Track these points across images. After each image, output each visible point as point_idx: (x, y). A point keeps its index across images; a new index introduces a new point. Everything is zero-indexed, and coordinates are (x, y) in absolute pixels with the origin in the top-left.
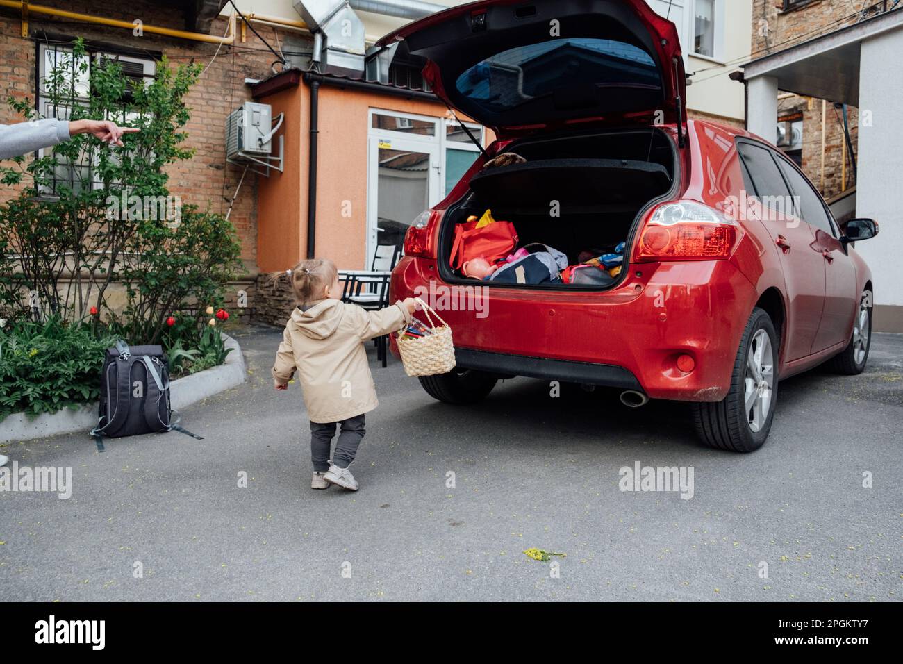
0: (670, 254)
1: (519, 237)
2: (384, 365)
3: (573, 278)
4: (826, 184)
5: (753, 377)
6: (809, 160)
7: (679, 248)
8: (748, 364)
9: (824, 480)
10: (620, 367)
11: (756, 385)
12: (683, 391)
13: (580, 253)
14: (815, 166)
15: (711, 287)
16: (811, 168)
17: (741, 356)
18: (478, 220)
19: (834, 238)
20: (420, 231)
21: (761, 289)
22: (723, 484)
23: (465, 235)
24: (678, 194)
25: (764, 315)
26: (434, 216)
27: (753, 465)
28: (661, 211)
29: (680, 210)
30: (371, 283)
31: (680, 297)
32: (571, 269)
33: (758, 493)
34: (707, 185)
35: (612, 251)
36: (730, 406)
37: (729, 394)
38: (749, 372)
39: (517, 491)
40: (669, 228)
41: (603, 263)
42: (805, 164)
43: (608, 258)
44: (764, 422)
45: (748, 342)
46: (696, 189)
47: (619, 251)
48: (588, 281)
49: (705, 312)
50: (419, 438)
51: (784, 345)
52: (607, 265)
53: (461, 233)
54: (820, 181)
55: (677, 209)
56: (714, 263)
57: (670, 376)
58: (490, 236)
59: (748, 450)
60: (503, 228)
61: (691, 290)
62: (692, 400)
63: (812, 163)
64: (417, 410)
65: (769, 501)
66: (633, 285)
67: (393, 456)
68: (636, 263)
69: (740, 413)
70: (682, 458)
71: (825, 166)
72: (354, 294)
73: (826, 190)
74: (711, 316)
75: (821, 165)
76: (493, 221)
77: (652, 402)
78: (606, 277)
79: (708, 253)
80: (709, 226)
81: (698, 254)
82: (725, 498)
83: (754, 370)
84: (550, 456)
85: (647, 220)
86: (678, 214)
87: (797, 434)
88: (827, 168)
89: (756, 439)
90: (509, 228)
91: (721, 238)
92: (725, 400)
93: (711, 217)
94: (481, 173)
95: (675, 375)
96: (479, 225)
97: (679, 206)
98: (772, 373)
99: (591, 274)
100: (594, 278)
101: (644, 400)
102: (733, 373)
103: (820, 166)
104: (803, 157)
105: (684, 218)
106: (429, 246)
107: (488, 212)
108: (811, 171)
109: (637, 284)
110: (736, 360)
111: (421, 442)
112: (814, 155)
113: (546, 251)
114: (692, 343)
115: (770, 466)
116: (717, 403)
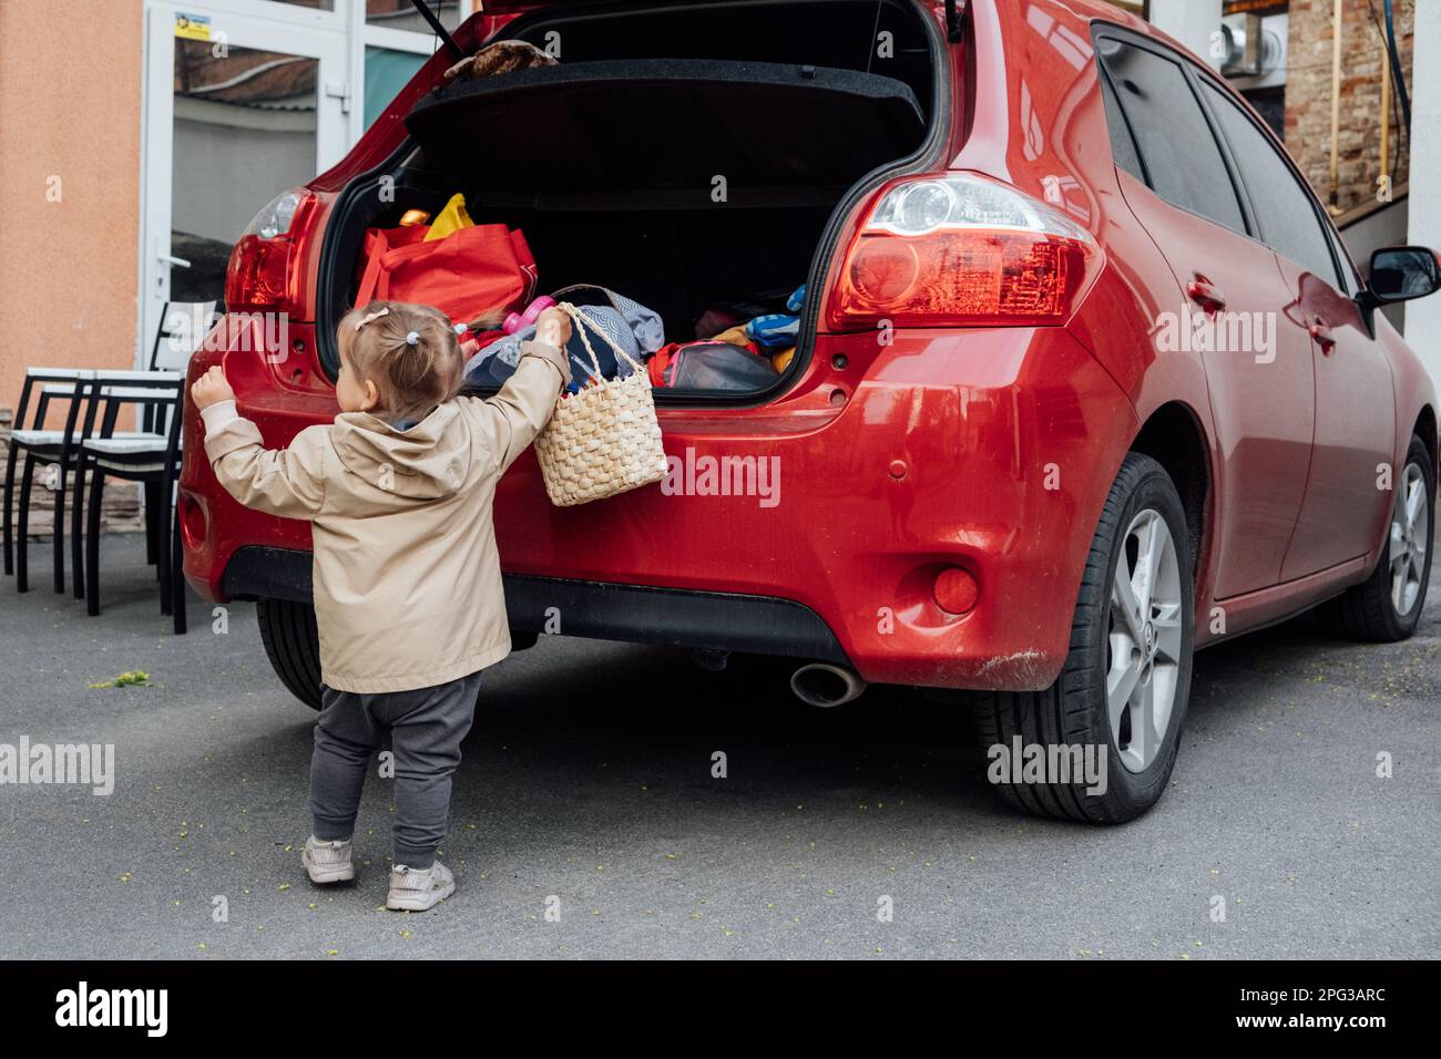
0: (920, 310)
1: (539, 269)
2: (181, 629)
3: (673, 372)
4: (1342, 175)
5: (1129, 632)
6: (1302, 114)
7: (944, 297)
8: (1114, 596)
9: (1294, 884)
10: (789, 602)
11: (1136, 652)
12: (950, 663)
13: (700, 316)
14: (1317, 129)
15: (1019, 395)
16: (1308, 135)
17: (1096, 575)
18: (430, 222)
19: (1342, 295)
20: (268, 245)
21: (1147, 404)
22: (1048, 900)
23: (393, 258)
24: (943, 159)
25: (1154, 473)
26: (309, 206)
27: (1127, 852)
28: (897, 199)
29: (946, 199)
30: (149, 402)
31: (944, 423)
32: (672, 353)
33: (1132, 917)
34: (1016, 137)
35: (779, 307)
36: (1068, 703)
37: (1066, 671)
38: (1116, 619)
39: (516, 933)
40: (919, 242)
41: (756, 339)
42: (1294, 123)
43: (769, 325)
44: (1157, 747)
45: (1115, 539)
46: (987, 146)
47: (796, 307)
48: (711, 380)
49: (1004, 464)
50: (261, 809)
51: (1209, 554)
52: (767, 343)
53: (381, 254)
54: (1328, 168)
55: (939, 195)
56: (1028, 334)
57: (915, 623)
58: (459, 262)
59: (1115, 817)
60: (495, 241)
61: (971, 407)
62: (974, 687)
63: (1310, 122)
64: (264, 738)
65: (1157, 935)
66: (825, 389)
67: (186, 856)
68: (833, 331)
69: (1095, 722)
70: (952, 842)
71: (1341, 129)
72: (96, 434)
73: (1342, 191)
74: (1021, 478)
75: (1330, 126)
76: (470, 223)
77: (872, 692)
78: (761, 370)
79: (1013, 309)
80: (1018, 239)
81: (989, 311)
82: (1050, 932)
83: (1131, 613)
84: (612, 846)
85: (860, 222)
86: (940, 209)
87: (1242, 779)
88: (1346, 134)
89: (1136, 789)
90: (512, 243)
91: (1047, 271)
92: (1056, 684)
93: (1021, 216)
94: (437, 95)
95: (929, 620)
96: (431, 235)
97: (943, 188)
98: (1177, 624)
99: (724, 364)
100: (728, 372)
101: (852, 689)
102: (1076, 616)
103: (1330, 130)
104: (1288, 103)
105: (955, 218)
106: (294, 288)
107: (457, 200)
108: (1308, 140)
109: (836, 387)
110: (1083, 584)
111: (264, 819)
112: (1315, 100)
113: (609, 303)
114: (971, 538)
115: (1168, 856)
116: (1037, 694)
